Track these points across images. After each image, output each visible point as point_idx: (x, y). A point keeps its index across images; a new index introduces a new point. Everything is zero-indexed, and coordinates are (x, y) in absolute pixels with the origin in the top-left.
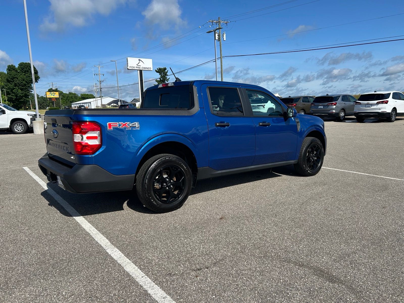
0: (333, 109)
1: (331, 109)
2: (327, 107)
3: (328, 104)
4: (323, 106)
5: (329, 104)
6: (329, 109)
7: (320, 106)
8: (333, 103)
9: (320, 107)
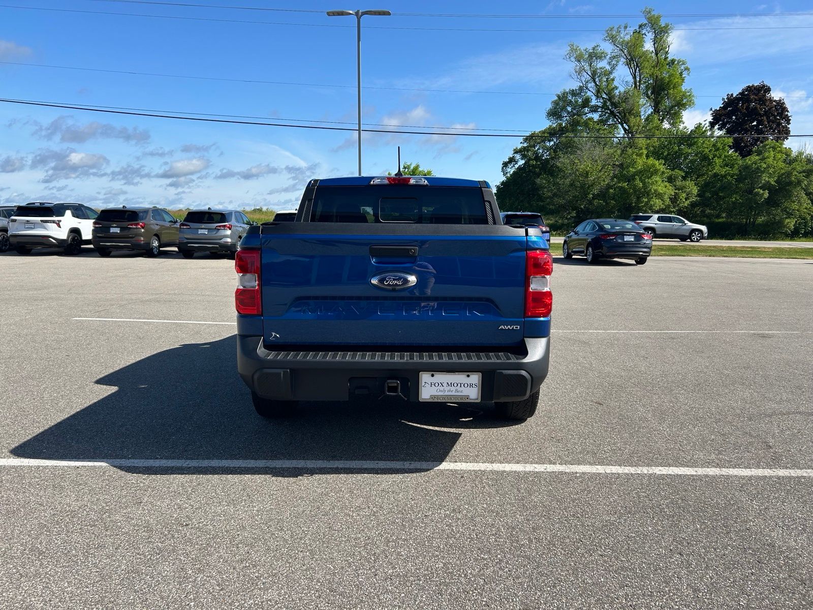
0: (227, 236)
1: (224, 235)
2: (215, 232)
3: (217, 227)
4: (207, 230)
5: (220, 226)
6: (221, 236)
7: (202, 229)
8: (224, 226)
9: (200, 231)
